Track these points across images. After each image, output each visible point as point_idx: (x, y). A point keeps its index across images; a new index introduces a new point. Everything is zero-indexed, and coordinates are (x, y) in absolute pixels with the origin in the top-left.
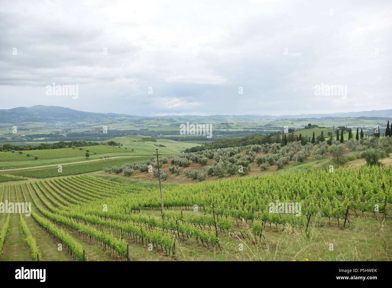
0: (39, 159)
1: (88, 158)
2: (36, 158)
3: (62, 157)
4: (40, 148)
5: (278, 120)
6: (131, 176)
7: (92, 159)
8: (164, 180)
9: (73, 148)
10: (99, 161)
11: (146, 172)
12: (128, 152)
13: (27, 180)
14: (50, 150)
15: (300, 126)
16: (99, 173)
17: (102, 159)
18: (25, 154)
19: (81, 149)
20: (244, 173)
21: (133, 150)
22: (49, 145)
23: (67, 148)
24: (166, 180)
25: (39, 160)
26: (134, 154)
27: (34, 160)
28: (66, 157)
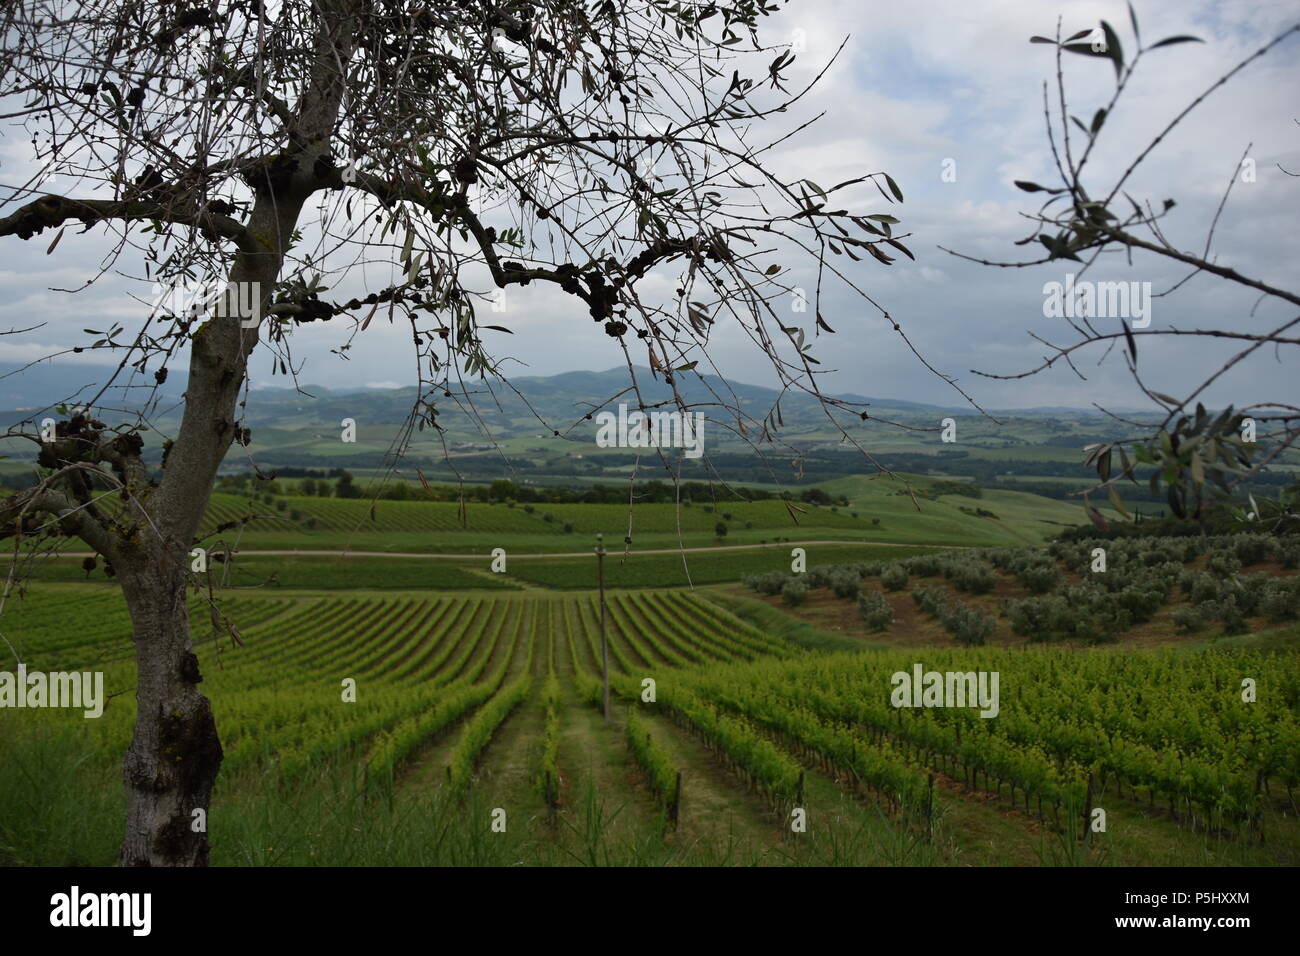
0: (577, 531)
1: (723, 537)
2: (568, 529)
3: (645, 531)
4: (589, 499)
6: (797, 609)
7: (736, 542)
8: (874, 632)
9: (687, 505)
10: (753, 550)
11: (849, 599)
12: (858, 528)
13: (520, 589)
14: (618, 506)
16: (730, 591)
17: (767, 546)
18: (540, 513)
19: (708, 510)
20: (1104, 633)
21: (876, 522)
22: (617, 492)
23: (667, 502)
24: (883, 629)
25: (576, 534)
26: (877, 534)
27: (562, 533)
28: (656, 531)
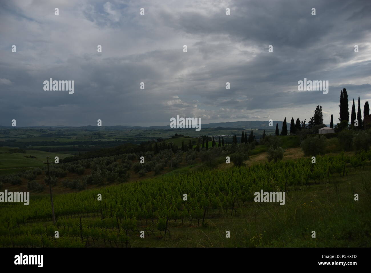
5: (147, 131)
15: (167, 136)
